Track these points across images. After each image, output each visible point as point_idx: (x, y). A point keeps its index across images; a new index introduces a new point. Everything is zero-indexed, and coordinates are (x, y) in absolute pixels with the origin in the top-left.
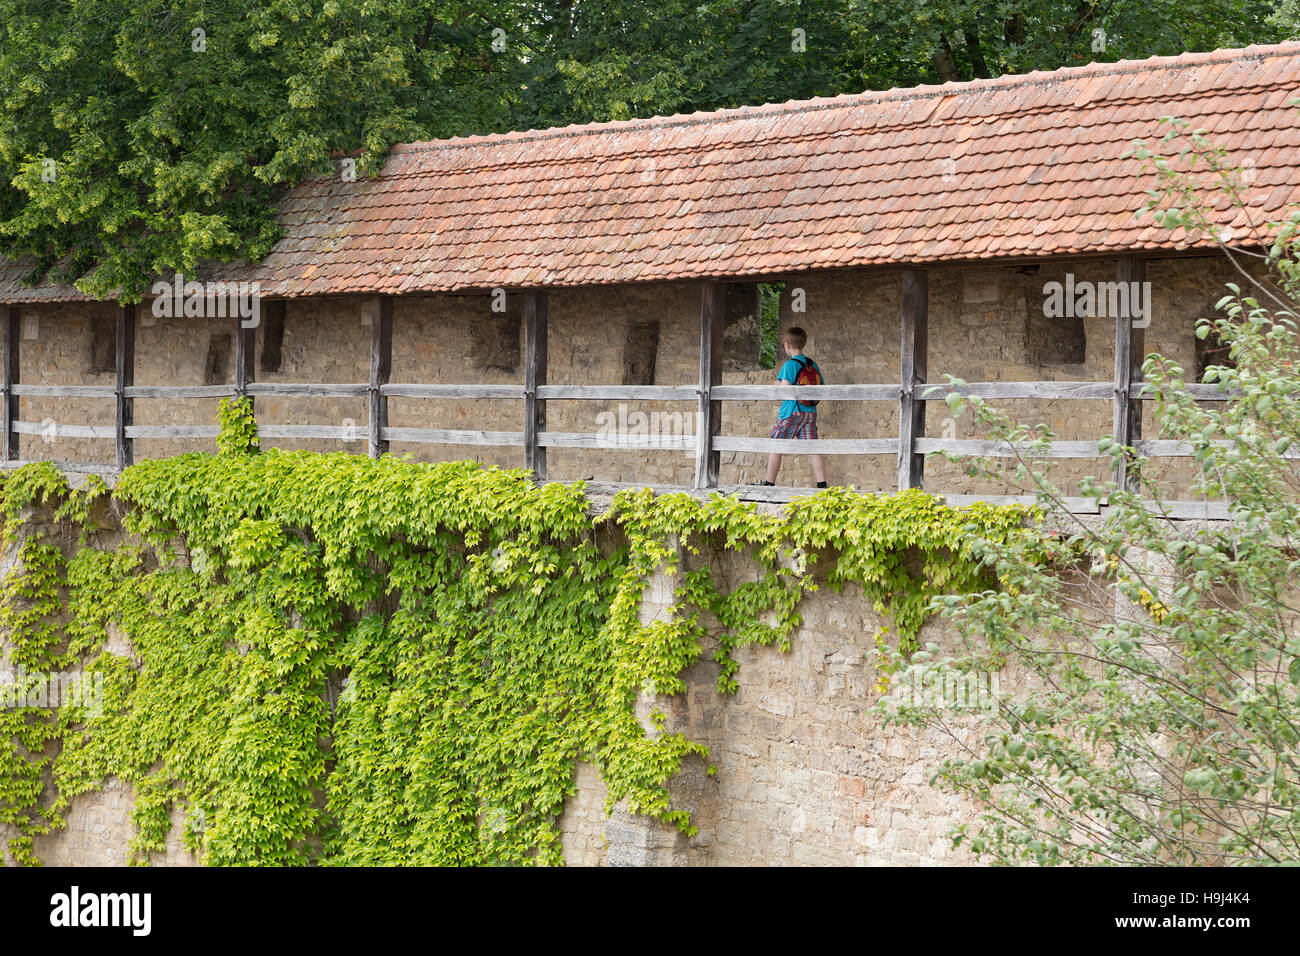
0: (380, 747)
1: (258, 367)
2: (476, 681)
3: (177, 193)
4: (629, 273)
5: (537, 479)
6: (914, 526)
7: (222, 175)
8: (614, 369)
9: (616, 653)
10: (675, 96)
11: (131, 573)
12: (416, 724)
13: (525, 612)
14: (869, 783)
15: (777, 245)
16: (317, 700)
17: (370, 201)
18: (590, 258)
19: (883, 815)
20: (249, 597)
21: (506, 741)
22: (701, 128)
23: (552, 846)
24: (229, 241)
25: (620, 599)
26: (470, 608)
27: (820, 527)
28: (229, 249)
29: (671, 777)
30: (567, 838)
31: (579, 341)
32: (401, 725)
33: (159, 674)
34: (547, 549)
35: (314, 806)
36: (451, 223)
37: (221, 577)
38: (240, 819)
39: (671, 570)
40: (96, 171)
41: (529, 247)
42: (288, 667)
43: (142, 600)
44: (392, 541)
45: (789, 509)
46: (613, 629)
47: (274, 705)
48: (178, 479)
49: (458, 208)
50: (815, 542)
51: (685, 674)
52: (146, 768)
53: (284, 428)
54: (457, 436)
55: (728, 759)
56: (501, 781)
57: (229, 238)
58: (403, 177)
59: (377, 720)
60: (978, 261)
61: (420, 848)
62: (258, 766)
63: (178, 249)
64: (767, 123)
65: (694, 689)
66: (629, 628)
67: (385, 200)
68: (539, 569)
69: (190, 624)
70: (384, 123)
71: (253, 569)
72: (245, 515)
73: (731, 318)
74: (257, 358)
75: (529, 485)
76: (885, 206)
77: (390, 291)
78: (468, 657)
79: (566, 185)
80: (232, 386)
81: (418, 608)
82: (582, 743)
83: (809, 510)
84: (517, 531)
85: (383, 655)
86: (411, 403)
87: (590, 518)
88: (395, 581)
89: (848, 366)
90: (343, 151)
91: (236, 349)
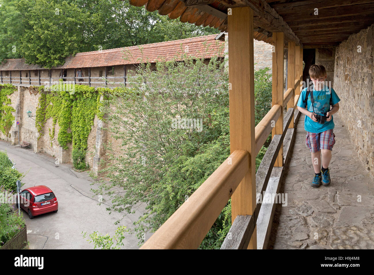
0: (76, 113)
2: (85, 107)
3: (54, 58)
4: (98, 66)
5: (90, 87)
7: (59, 56)
8: (98, 75)
9: (98, 104)
11: (52, 96)
12: (79, 111)
13: (89, 100)
15: (112, 63)
16: (70, 109)
17: (74, 59)
18: (94, 64)
20: (63, 99)
21: (88, 112)
25: (98, 98)
26: (84, 99)
29: (103, 116)
30: (94, 122)
31: (95, 73)
33: (55, 106)
34: (91, 93)
35: (70, 119)
36: (81, 61)
37: (60, 97)
38: (62, 121)
39: (103, 95)
40: (46, 56)
41: (89, 63)
42: (67, 106)
43: (53, 99)
44: (76, 93)
45: (113, 89)
46: (97, 101)
47: (65, 109)
49: (82, 60)
52: (54, 116)
56: (88, 116)
57: (59, 63)
58: (77, 56)
59: (76, 111)
60: (130, 64)
61: (80, 123)
62: (64, 115)
63: (54, 64)
64: (111, 51)
66: (99, 101)
67: (75, 59)
68: (90, 95)
69: (58, 102)
70: (75, 51)
71: (63, 96)
73: (109, 71)
75: (89, 87)
76: (122, 59)
78: (84, 104)
79: (92, 57)
81: (79, 99)
82: (95, 113)
84: (88, 92)
85: (76, 104)
87: (95, 90)
88: (77, 97)
89: (120, 75)
90: (71, 54)
91: (61, 74)
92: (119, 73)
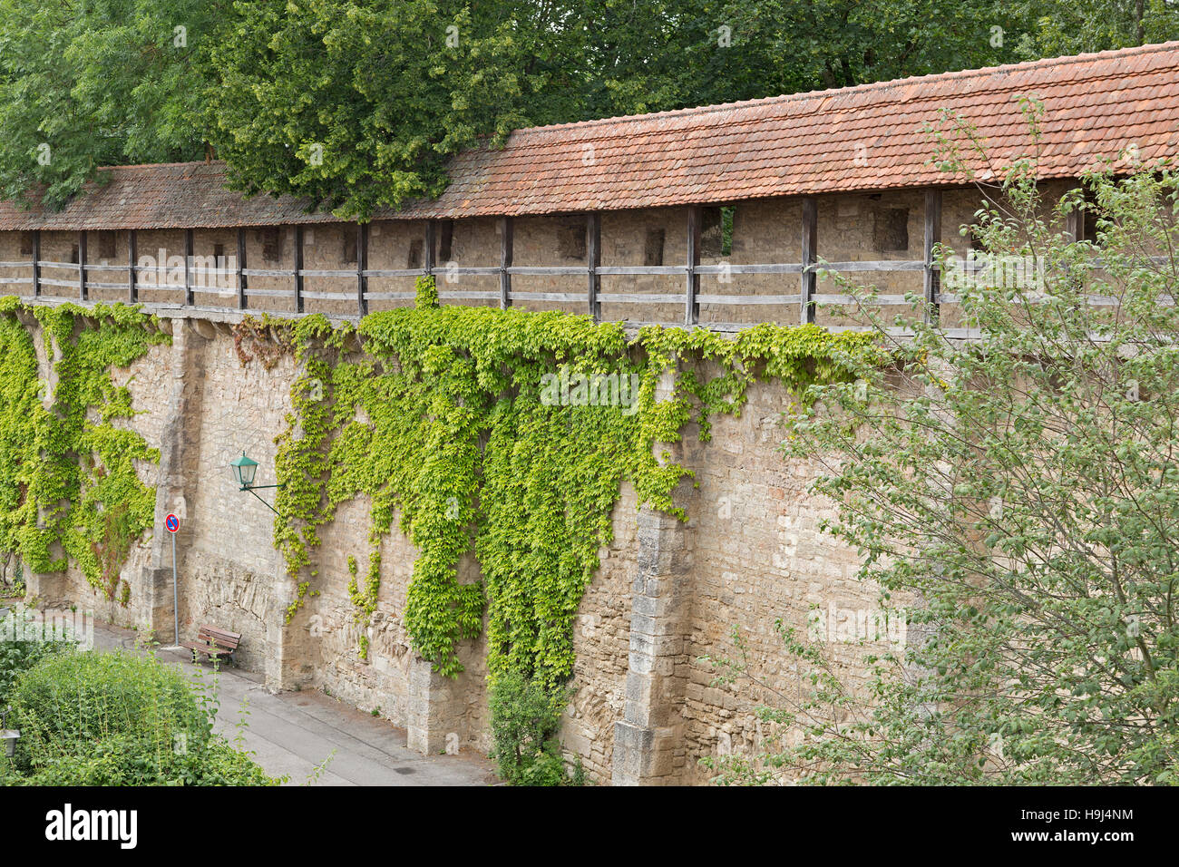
0: (509, 474)
1: (437, 258)
2: (563, 435)
3: (390, 160)
4: (647, 202)
5: (596, 321)
6: (810, 344)
7: (415, 149)
8: (639, 257)
9: (641, 419)
10: (673, 99)
11: (368, 376)
12: (529, 460)
14: (786, 491)
15: (731, 184)
16: (473, 447)
17: (500, 162)
18: (624, 194)
19: (794, 510)
20: (434, 389)
21: (580, 469)
22: (687, 118)
23: (607, 528)
24: (420, 187)
25: (643, 388)
27: (756, 346)
28: (420, 191)
29: (673, 489)
30: (615, 523)
31: (619, 241)
32: (521, 460)
33: (385, 433)
34: (602, 360)
35: (472, 507)
36: (545, 175)
37: (419, 378)
38: (431, 515)
39: (672, 371)
40: (344, 148)
41: (590, 188)
42: (457, 429)
43: (374, 392)
44: (514, 357)
45: (739, 336)
46: (640, 405)
47: (449, 450)
48: (393, 322)
49: (550, 166)
50: (754, 354)
51: (680, 430)
52: (378, 486)
53: (452, 293)
54: (550, 297)
55: (706, 478)
56: (578, 492)
57: (420, 185)
58: (518, 149)
59: (508, 458)
60: (845, 192)
61: (533, 530)
62: (440, 485)
63: (391, 193)
64: (724, 114)
65: (686, 439)
66: (649, 404)
67: (508, 162)
68: (598, 371)
69: (401, 405)
70: (507, 118)
71: (436, 373)
72: (431, 343)
73: (705, 227)
74: (437, 253)
75: (591, 324)
76: (792, 161)
77: (511, 214)
78: (558, 422)
79: (611, 152)
80: (423, 270)
81: (530, 394)
82: (623, 470)
83: (750, 336)
84: (585, 350)
85: (510, 421)
86: (524, 278)
87: (626, 342)
88: (517, 379)
89: (772, 254)
90: (484, 134)
91: (426, 249)
92: (767, 241)
